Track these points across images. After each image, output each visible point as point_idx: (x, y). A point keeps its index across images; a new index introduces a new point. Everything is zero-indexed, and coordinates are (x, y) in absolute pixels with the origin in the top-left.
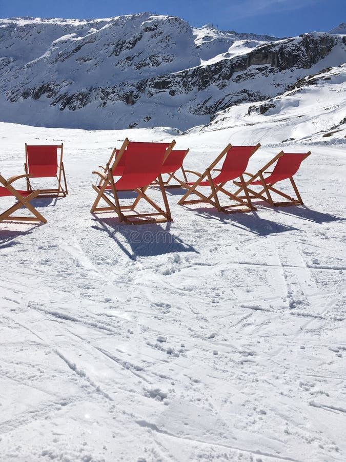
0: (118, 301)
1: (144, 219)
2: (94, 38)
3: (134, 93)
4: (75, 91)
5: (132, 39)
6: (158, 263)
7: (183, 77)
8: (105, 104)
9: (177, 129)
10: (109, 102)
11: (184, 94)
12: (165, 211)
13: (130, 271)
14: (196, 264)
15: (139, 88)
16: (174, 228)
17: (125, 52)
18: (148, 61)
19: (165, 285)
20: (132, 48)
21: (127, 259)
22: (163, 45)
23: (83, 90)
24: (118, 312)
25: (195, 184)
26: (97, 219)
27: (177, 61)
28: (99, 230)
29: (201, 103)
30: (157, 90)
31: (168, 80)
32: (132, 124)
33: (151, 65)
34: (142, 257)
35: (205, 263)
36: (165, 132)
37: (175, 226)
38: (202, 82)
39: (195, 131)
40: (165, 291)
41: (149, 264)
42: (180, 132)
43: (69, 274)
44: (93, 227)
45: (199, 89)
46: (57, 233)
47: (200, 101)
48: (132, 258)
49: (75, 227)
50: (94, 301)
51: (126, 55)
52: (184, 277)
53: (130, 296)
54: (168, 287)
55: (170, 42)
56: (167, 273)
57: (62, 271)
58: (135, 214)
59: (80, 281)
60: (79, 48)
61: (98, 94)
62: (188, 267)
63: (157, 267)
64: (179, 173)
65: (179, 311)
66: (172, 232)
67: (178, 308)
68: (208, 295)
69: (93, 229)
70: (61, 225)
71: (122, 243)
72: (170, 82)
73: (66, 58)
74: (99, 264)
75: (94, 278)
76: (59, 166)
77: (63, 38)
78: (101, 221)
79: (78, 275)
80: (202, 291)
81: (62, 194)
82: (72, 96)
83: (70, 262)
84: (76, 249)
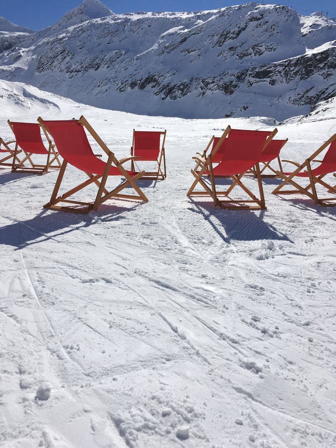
0: (213, 278)
1: (238, 205)
2: (200, 29)
3: (234, 83)
4: (177, 81)
5: (237, 29)
6: (252, 248)
7: (286, 66)
8: (204, 93)
9: (273, 119)
10: (208, 92)
11: (285, 84)
12: (260, 199)
13: (225, 253)
14: (290, 253)
15: (239, 78)
16: (268, 216)
17: (229, 42)
18: (251, 50)
19: (259, 269)
20: (235, 38)
21: (221, 241)
22: (268, 34)
23: (185, 81)
24: (214, 288)
25: (292, 175)
26: (193, 202)
27: (280, 50)
28: (195, 213)
29: (302, 93)
30: (257, 79)
31: (269, 69)
32: (228, 114)
33: (253, 54)
34: (236, 241)
35: (300, 252)
36: (261, 122)
37: (269, 214)
38: (305, 71)
39: (293, 121)
40: (258, 274)
41: (243, 247)
42: (277, 122)
43: (169, 249)
44: (189, 209)
45: (301, 79)
46: (157, 211)
47: (301, 90)
48: (226, 240)
49: (173, 207)
50: (191, 275)
51: (229, 45)
52: (277, 264)
53: (224, 275)
54: (262, 271)
55: (275, 31)
56: (260, 258)
57: (163, 246)
58: (229, 200)
59: (178, 256)
60: (185, 40)
61: (198, 84)
62: (282, 255)
63: (251, 251)
64: (274, 163)
65: (273, 295)
66: (266, 220)
67: (272, 292)
68: (303, 284)
69: (189, 211)
70: (160, 204)
71: (216, 226)
72: (271, 72)
73: (172, 50)
74: (195, 243)
75: (191, 255)
76: (161, 151)
77: (171, 31)
78: (197, 204)
79: (177, 251)
80: (296, 279)
81: (161, 177)
82: (174, 86)
83: (169, 238)
84: (174, 227)
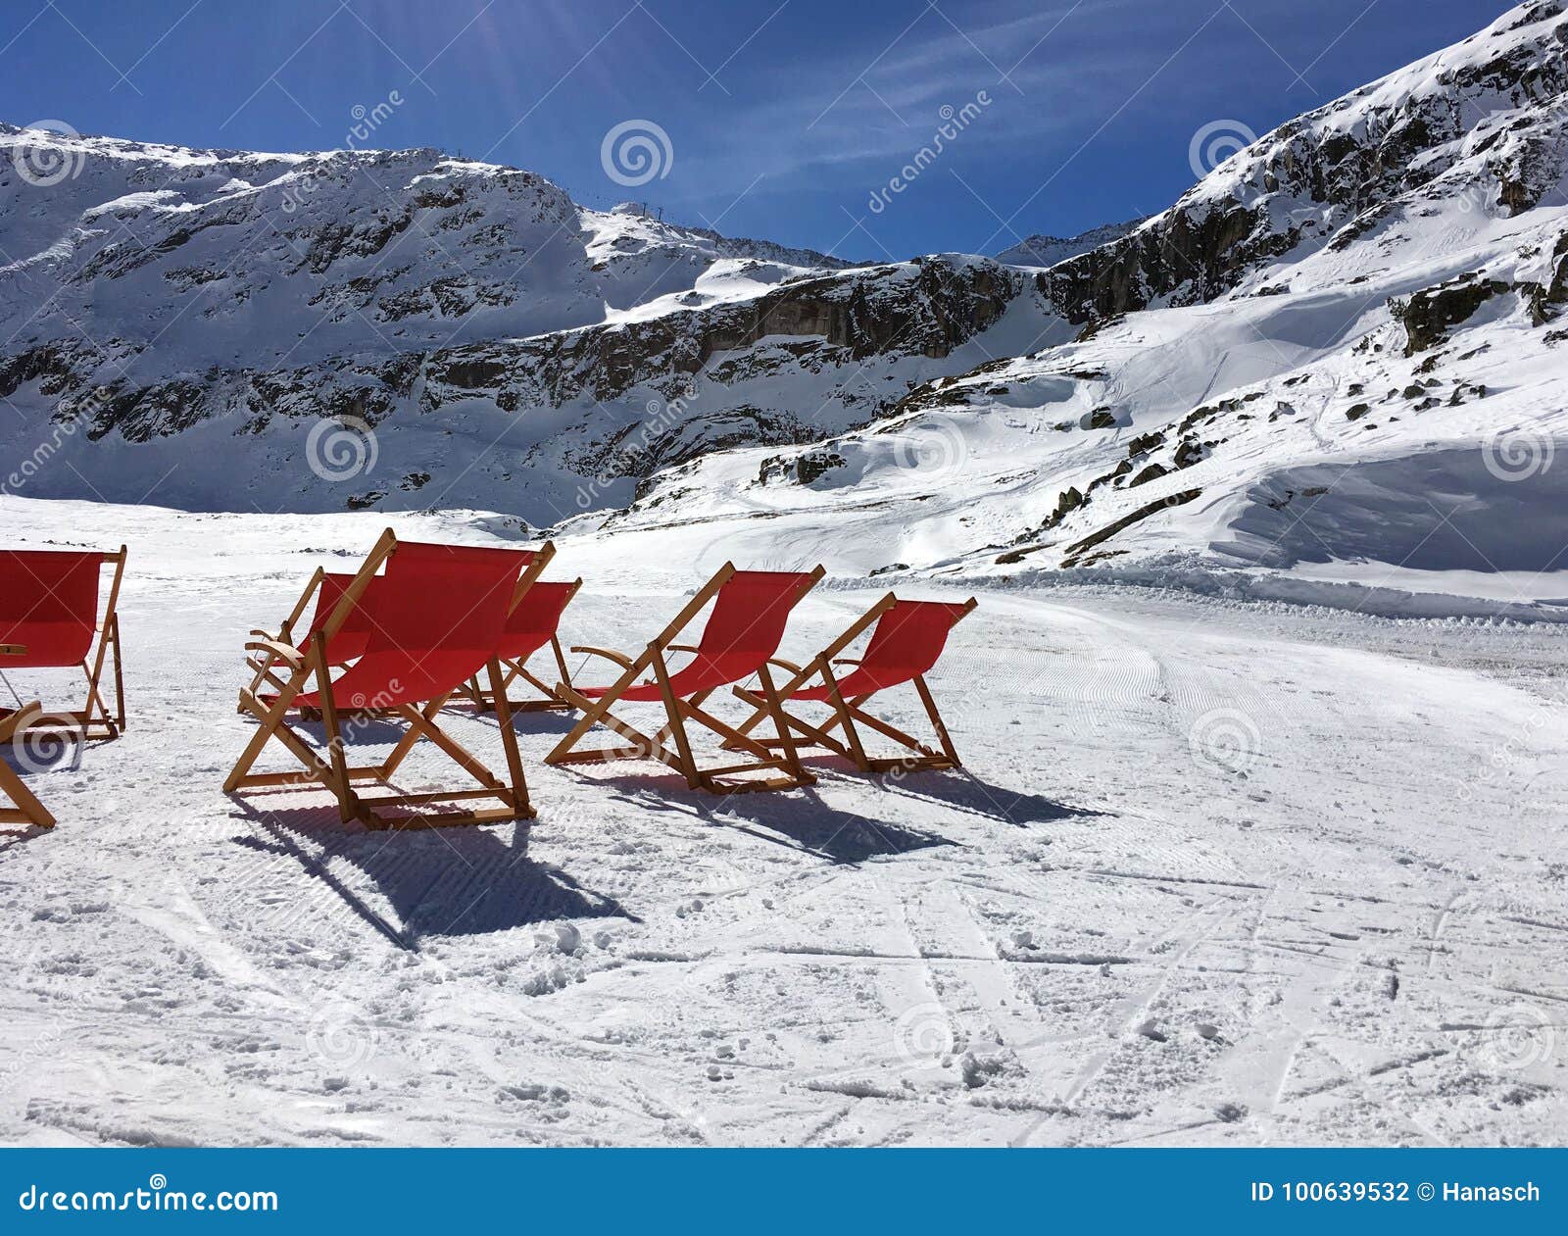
0: (374, 1087)
1: (430, 812)
2: (241, 210)
3: (374, 396)
4: (152, 373)
5: (375, 224)
6: (503, 957)
7: (547, 355)
8: (262, 424)
9: (517, 518)
10: (278, 421)
11: (547, 409)
12: (509, 784)
13: (405, 986)
14: (637, 957)
15: (391, 380)
16: (543, 840)
17: (346, 262)
18: (428, 296)
19: (539, 1029)
20: (372, 251)
21: (383, 947)
22: (481, 252)
23: (183, 376)
24: (381, 1123)
25: (608, 695)
26: (251, 814)
27: (525, 303)
28: (266, 852)
29: (605, 441)
30: (456, 389)
31: (493, 361)
32: (358, 497)
33: (437, 309)
34: (441, 938)
35: (665, 951)
36: (479, 527)
37: (545, 834)
38: (609, 373)
39: (583, 526)
40: (539, 1046)
41: (470, 959)
42: (531, 529)
43: (172, 1005)
44: (237, 840)
45: (599, 396)
46: (101, 863)
47: (599, 432)
48: (405, 942)
49: (171, 841)
50: (283, 1089)
51: (349, 272)
52: (598, 1002)
53: (415, 1070)
54: (549, 1032)
55: (506, 246)
56: (538, 989)
57: (143, 994)
58: (395, 794)
59: (218, 1025)
60: (182, 238)
61: (239, 391)
62: (609, 967)
63: (502, 968)
64: (541, 661)
65: (601, 1112)
66: (537, 854)
67: (597, 1102)
68: (694, 1055)
69: (242, 849)
70: (112, 834)
71: (358, 894)
72: (500, 368)
73: (130, 266)
74: (281, 965)
75: (269, 1013)
76: (100, 627)
77: (125, 202)
78: (269, 819)
79: (207, 1006)
80: (669, 1042)
81: (103, 729)
82: (141, 393)
83: (164, 962)
84: (182, 917)
